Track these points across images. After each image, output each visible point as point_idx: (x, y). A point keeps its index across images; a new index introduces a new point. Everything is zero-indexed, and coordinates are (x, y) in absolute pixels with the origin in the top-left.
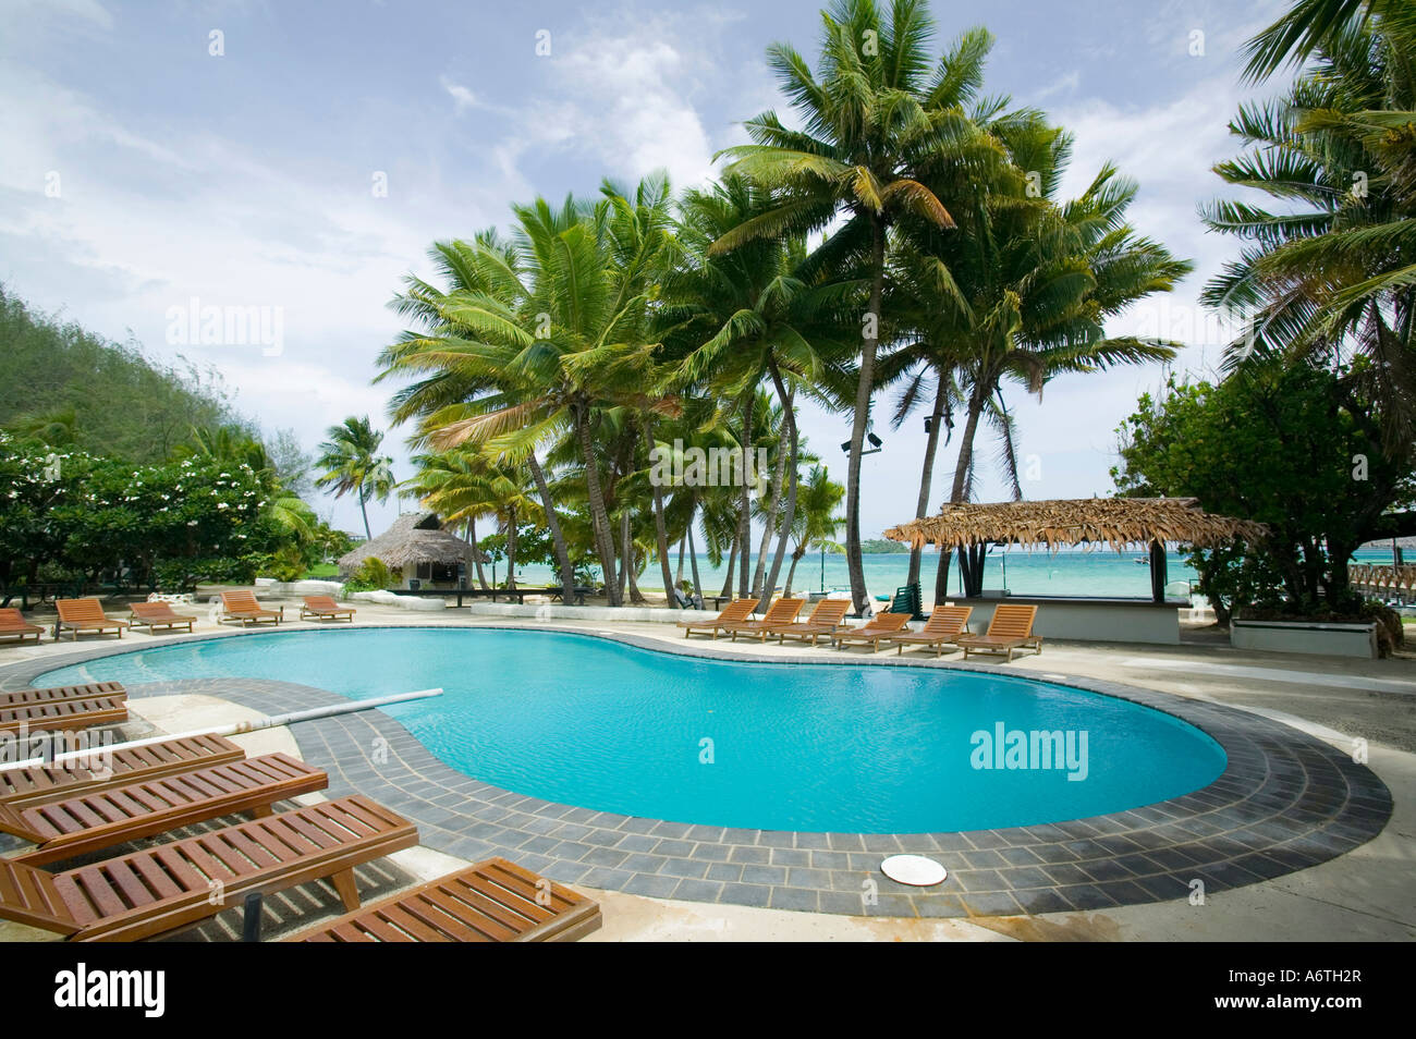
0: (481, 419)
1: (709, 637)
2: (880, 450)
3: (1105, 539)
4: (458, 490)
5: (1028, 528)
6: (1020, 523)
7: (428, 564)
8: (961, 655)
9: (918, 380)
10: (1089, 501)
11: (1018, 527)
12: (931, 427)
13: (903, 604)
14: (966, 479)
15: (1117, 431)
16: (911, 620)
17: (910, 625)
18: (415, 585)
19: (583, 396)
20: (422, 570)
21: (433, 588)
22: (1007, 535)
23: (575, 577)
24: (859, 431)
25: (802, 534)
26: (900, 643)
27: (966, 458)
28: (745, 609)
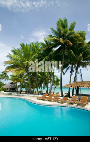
0: (13, 69)
1: (40, 100)
2: (64, 74)
4: (15, 79)
7: (11, 88)
11: (84, 85)
12: (71, 72)
14: (76, 78)
17: (69, 99)
19: (27, 67)
21: (12, 91)
22: (82, 86)
23: (29, 90)
24: (62, 72)
25: (55, 85)
26: (67, 102)
27: (76, 76)
28: (46, 95)
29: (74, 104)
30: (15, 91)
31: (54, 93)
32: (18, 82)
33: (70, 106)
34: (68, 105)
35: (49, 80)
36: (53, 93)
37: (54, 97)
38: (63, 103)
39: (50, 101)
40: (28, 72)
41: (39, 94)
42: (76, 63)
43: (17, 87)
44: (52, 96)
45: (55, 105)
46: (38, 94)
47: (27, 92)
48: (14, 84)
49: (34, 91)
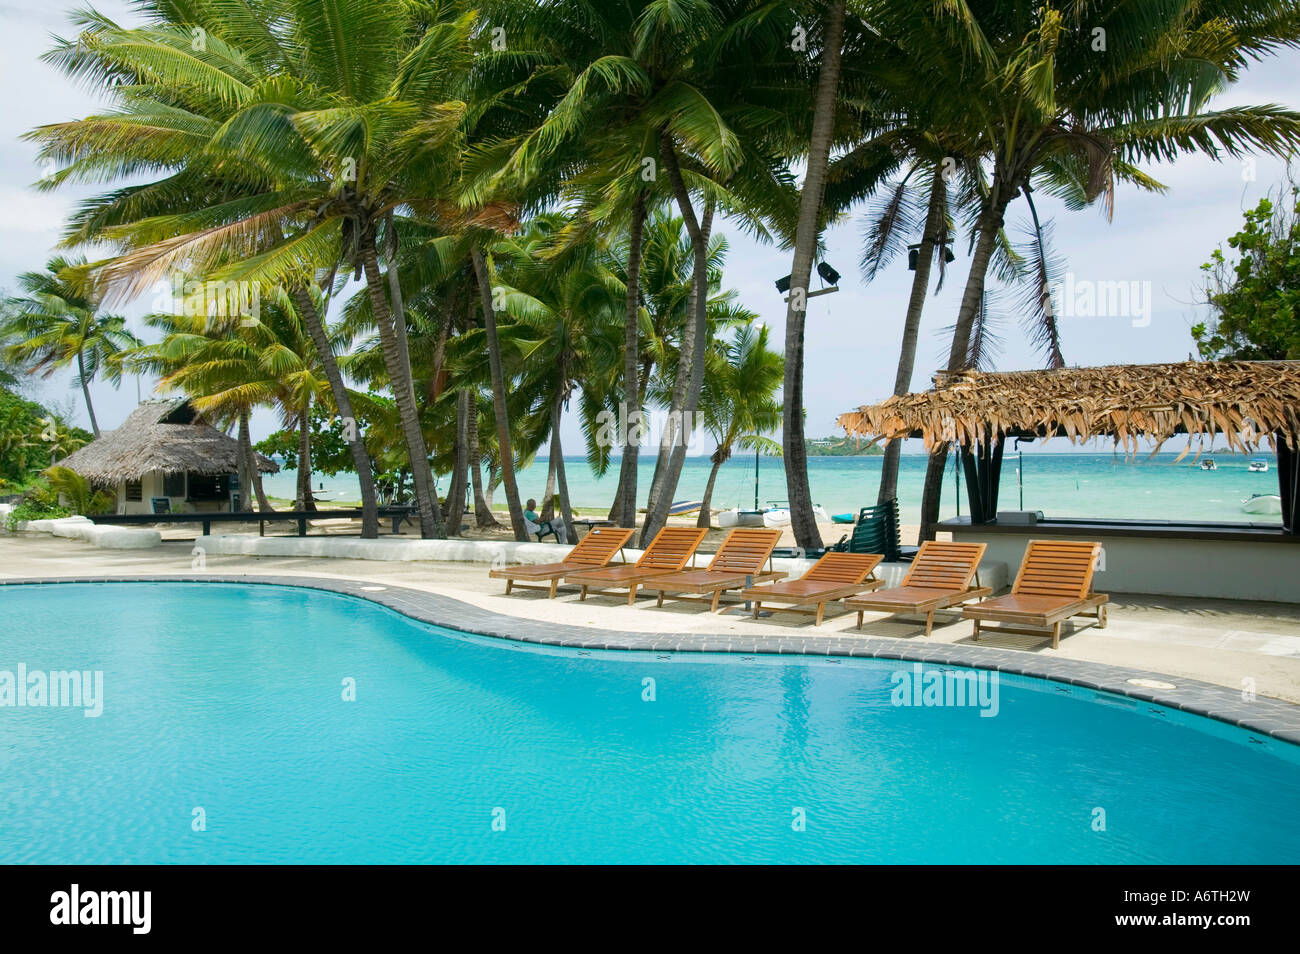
0: (183, 242)
1: (540, 593)
2: (837, 289)
3: (1219, 430)
4: (213, 363)
5: (1080, 410)
6: (1066, 402)
7: (180, 474)
8: (966, 628)
9: (900, 190)
10: (1183, 366)
11: (1064, 408)
12: (918, 262)
13: (870, 534)
14: (973, 336)
15: (1206, 267)
16: (884, 561)
17: (879, 570)
18: (160, 505)
19: (363, 203)
20: (172, 484)
21: (190, 510)
22: (1045, 420)
23: (405, 491)
24: (804, 259)
25: (726, 427)
26: (860, 608)
27: (974, 303)
28: (611, 542)
29: (937, 625)
30: (227, 508)
31: (704, 520)
32: (256, 397)
33: (891, 651)
34: (869, 641)
35: (648, 361)
36: (690, 520)
37: (704, 561)
38: (808, 617)
39: (664, 598)
40: (373, 273)
41: (533, 528)
42: (984, 147)
43: (250, 462)
44: (683, 542)
45: (721, 638)
46: (522, 536)
47: (382, 512)
48: (204, 420)
49: (470, 500)
